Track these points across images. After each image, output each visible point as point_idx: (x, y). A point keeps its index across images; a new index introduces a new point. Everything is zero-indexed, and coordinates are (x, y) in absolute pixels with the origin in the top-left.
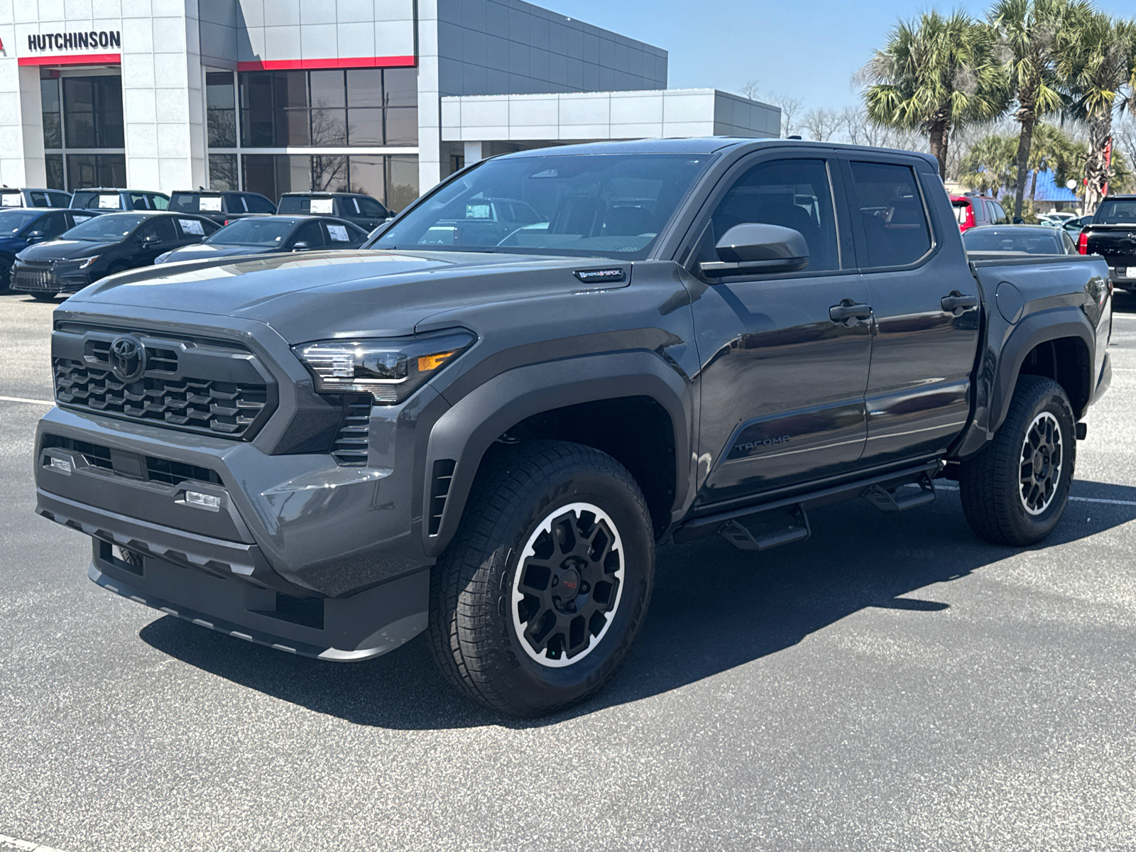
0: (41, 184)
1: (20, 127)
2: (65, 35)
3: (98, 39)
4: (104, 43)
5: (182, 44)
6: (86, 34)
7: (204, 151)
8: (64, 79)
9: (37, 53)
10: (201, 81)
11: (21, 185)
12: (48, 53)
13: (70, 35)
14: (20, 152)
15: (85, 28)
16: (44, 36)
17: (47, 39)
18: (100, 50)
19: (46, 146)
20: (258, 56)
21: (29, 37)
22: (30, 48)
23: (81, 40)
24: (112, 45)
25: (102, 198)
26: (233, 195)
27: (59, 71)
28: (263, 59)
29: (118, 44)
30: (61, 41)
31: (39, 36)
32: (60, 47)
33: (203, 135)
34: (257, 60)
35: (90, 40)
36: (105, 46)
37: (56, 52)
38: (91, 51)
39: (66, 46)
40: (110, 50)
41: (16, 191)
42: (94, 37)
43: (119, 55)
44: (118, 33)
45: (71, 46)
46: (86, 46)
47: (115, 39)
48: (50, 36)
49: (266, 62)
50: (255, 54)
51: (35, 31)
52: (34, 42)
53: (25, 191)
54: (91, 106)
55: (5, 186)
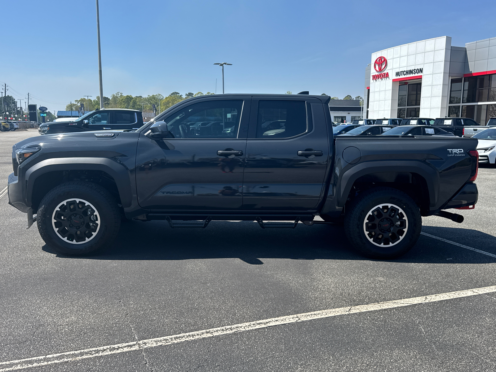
0: (395, 117)
1: (391, 100)
2: (406, 71)
3: (416, 71)
4: (417, 72)
5: (442, 70)
6: (413, 70)
7: (447, 105)
8: (409, 84)
9: (398, 77)
10: (448, 82)
11: (389, 117)
12: (401, 77)
13: (408, 71)
14: (390, 108)
15: (412, 68)
16: (400, 72)
17: (401, 72)
18: (416, 75)
19: (398, 106)
20: (471, 71)
21: (396, 72)
22: (396, 76)
23: (411, 72)
24: (420, 73)
25: (411, 121)
26: (457, 119)
27: (407, 82)
28: (473, 72)
29: (422, 72)
30: (405, 73)
31: (399, 72)
32: (404, 75)
33: (447, 100)
34: (471, 73)
35: (413, 72)
36: (418, 73)
37: (403, 76)
38: (413, 75)
39: (406, 74)
40: (419, 74)
41: (387, 119)
42: (415, 71)
43: (422, 76)
44: (422, 69)
45: (408, 74)
46: (412, 74)
47: (421, 71)
48: (402, 72)
49: (474, 73)
50: (470, 71)
51: (398, 70)
52: (398, 74)
53: (390, 119)
54: (416, 92)
55: (384, 118)
